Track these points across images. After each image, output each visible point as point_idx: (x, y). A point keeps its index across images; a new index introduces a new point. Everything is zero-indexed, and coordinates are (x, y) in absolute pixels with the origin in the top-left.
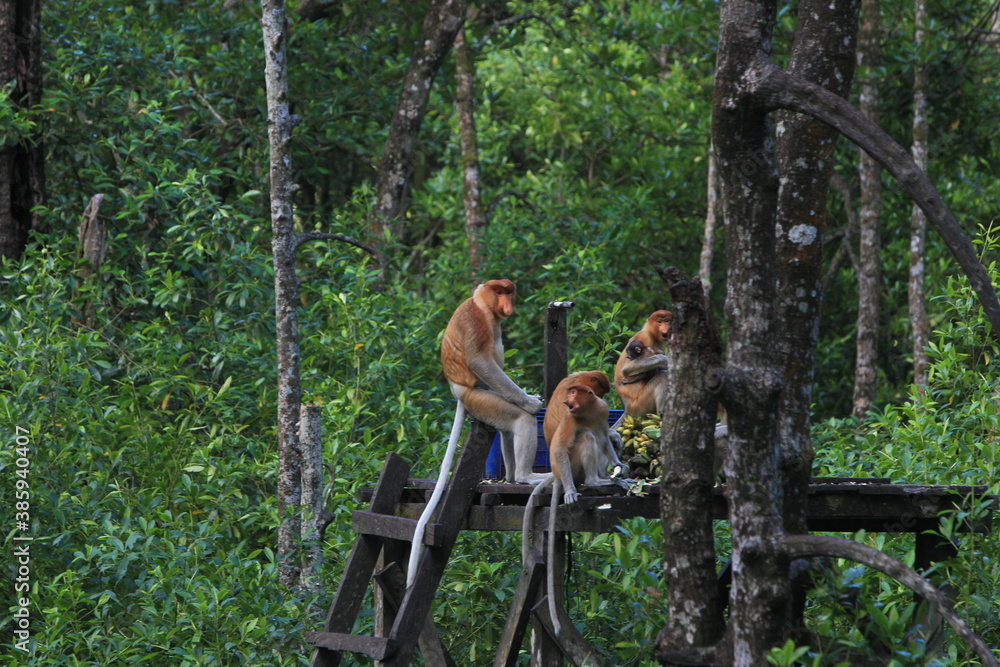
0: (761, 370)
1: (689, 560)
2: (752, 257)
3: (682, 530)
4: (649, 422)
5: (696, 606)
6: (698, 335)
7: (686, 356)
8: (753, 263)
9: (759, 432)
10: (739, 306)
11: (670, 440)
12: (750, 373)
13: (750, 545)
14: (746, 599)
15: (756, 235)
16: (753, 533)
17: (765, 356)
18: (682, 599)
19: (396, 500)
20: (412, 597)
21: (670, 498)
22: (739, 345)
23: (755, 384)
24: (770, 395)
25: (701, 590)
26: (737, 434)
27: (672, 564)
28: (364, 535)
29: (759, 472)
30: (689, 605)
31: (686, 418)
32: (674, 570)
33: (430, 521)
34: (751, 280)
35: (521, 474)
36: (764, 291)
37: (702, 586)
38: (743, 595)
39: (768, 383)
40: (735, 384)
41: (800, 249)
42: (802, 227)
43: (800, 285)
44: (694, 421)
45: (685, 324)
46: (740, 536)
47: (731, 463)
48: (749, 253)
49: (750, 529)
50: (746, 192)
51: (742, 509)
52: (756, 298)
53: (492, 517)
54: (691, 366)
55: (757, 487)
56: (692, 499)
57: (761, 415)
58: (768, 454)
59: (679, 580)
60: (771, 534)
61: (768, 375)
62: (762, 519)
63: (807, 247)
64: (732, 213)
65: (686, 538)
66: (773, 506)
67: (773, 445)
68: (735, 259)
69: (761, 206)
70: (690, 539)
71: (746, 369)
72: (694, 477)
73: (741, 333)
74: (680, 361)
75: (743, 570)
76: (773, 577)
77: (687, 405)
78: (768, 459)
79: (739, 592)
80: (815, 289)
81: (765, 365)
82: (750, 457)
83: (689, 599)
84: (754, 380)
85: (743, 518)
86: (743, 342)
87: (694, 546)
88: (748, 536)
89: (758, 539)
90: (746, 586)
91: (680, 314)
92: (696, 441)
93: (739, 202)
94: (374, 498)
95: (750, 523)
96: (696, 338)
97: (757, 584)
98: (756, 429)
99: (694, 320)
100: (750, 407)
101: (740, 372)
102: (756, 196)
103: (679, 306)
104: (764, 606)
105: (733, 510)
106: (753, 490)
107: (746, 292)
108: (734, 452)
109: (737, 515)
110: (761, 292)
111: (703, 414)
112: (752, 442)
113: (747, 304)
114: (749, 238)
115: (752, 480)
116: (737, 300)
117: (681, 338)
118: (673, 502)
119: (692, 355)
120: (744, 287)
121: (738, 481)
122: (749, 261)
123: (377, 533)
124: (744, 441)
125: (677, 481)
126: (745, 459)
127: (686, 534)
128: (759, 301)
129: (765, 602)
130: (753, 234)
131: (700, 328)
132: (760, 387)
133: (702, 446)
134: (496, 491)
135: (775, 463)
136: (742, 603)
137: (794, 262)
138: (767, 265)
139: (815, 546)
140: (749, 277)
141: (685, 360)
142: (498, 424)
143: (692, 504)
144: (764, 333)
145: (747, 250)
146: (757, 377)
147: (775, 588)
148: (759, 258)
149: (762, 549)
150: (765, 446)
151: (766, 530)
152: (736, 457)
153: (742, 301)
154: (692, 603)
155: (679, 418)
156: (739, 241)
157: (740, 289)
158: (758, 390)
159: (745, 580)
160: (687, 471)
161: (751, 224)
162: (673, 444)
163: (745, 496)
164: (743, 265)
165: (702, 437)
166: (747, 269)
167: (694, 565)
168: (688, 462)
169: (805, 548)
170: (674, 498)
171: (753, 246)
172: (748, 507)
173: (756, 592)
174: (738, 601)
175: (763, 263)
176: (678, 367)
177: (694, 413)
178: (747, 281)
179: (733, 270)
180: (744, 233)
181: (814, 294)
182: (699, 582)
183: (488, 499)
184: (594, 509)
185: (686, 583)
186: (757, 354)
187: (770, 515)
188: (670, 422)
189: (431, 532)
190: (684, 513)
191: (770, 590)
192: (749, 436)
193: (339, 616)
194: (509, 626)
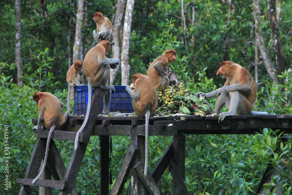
28: (41, 138)
53: (107, 130)
134: (108, 119)
184: (166, 126)
189: (81, 136)
193: (32, 172)
194: (120, 175)
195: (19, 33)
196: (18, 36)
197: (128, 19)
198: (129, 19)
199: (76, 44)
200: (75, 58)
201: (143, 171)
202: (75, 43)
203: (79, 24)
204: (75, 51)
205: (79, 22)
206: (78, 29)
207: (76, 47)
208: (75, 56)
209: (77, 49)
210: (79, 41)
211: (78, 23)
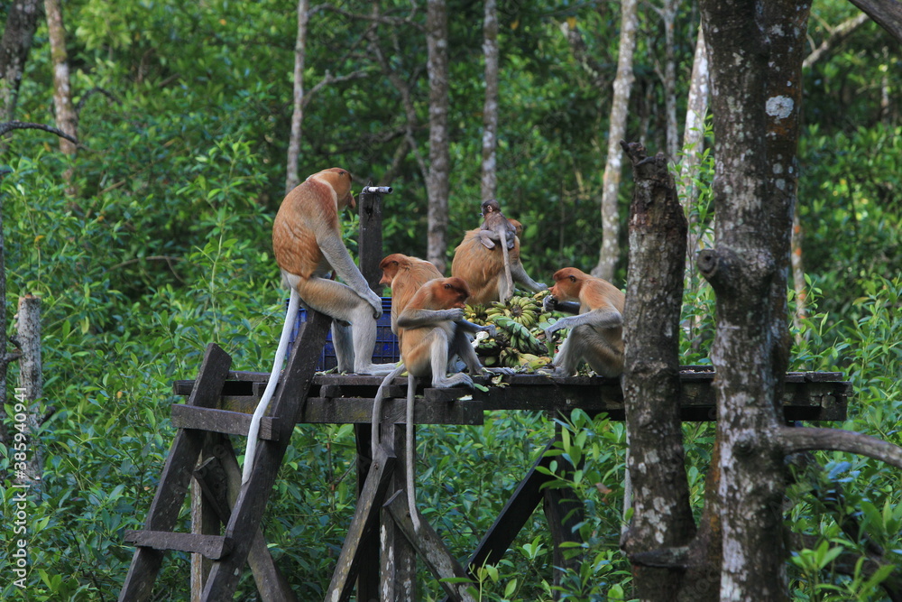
0: (754, 251)
1: (659, 455)
2: (744, 130)
3: (651, 423)
4: (493, 310)
5: (666, 504)
6: (665, 215)
7: (653, 238)
8: (746, 136)
9: (752, 318)
10: (730, 183)
11: (635, 327)
12: (742, 254)
13: (743, 438)
14: (738, 495)
15: (747, 106)
16: (746, 426)
17: (758, 236)
18: (651, 496)
19: (218, 392)
20: (248, 494)
21: (637, 389)
22: (731, 225)
23: (748, 267)
24: (764, 278)
25: (671, 487)
26: (729, 320)
27: (639, 458)
28: (187, 430)
29: (752, 361)
30: (658, 502)
31: (652, 304)
32: (642, 466)
33: (266, 414)
34: (743, 155)
35: (362, 366)
36: (757, 167)
37: (672, 482)
38: (735, 492)
39: (762, 265)
40: (728, 267)
41: (777, 122)
42: (779, 99)
43: (777, 161)
44: (661, 307)
45: (652, 204)
46: (731, 428)
47: (721, 351)
48: (741, 126)
49: (742, 421)
50: (738, 60)
51: (733, 399)
52: (748, 174)
53: (333, 410)
54: (657, 249)
55: (750, 375)
56: (661, 389)
57: (755, 300)
58: (761, 341)
59: (647, 475)
60: (766, 426)
61: (762, 257)
62: (756, 411)
63: (783, 120)
64: (722, 83)
65: (655, 431)
66: (767, 396)
67: (766, 331)
68: (725, 133)
69: (753, 76)
70: (660, 432)
71: (739, 250)
72: (663, 366)
73: (733, 212)
74: (645, 243)
75: (735, 465)
76: (769, 472)
77: (653, 290)
78: (761, 346)
79: (730, 488)
80: (792, 165)
81: (758, 246)
82: (743, 345)
83: (659, 496)
84: (747, 262)
85: (735, 410)
86: (735, 221)
87: (664, 439)
88: (740, 428)
89: (751, 431)
90: (738, 482)
91: (647, 193)
92: (663, 328)
93: (730, 71)
94: (195, 391)
95: (743, 415)
96: (663, 218)
97: (751, 480)
98: (750, 314)
99: (661, 199)
100: (743, 291)
101: (733, 254)
102: (748, 65)
103: (646, 184)
104: (759, 504)
105: (723, 401)
106: (745, 381)
107: (737, 168)
108: (724, 340)
109: (727, 406)
110: (753, 168)
111: (670, 299)
112: (745, 328)
113: (739, 181)
114: (740, 110)
115: (744, 369)
116: (728, 176)
117: (647, 219)
118: (641, 393)
119: (659, 236)
120: (736, 162)
121: (729, 370)
122: (741, 135)
123: (202, 428)
124: (737, 327)
125: (645, 370)
126: (737, 347)
127: (655, 427)
128: (752, 177)
129: (760, 499)
130: (745, 106)
131: (667, 208)
132: (754, 269)
133: (669, 333)
134: (336, 383)
135: (767, 350)
136: (733, 501)
137: (771, 137)
138: (760, 138)
139: (815, 439)
140: (741, 151)
141: (651, 242)
142: (334, 313)
143: (661, 395)
144: (757, 211)
145: (738, 122)
146: (750, 259)
147: (771, 484)
148: (752, 132)
149: (757, 442)
150: (759, 333)
151: (760, 422)
152: (727, 345)
153: (733, 178)
154: (662, 500)
155: (644, 304)
156: (729, 113)
157: (731, 164)
158: (752, 273)
159: (736, 476)
160: (655, 360)
161: (742, 96)
162: (636, 332)
163: (736, 387)
164: (734, 139)
165: (669, 324)
166: (739, 143)
167: (663, 460)
168: (656, 350)
169: (804, 442)
170: (641, 388)
171: (746, 119)
172: (741, 398)
173: (749, 489)
174: (728, 499)
175: (755, 136)
176: (643, 250)
177: (661, 298)
178: (738, 156)
179: (723, 144)
180: (735, 104)
181: (791, 170)
182: (669, 478)
183: (328, 390)
184: (456, 400)
185: (656, 478)
186: (750, 234)
187: (764, 406)
188: (634, 307)
189: (268, 425)
190: (653, 405)
191: (766, 486)
192: (742, 322)
193: (161, 514)
194: (356, 523)
195: (491, 131)
196: (490, 141)
197: (697, 100)
198: (699, 100)
199: (611, 165)
200: (608, 204)
201: (406, 513)
202: (609, 161)
203: (620, 111)
204: (609, 184)
205: (620, 103)
206: (616, 124)
207: (611, 172)
208: (608, 199)
209: (614, 178)
210: (620, 156)
211: (617, 106)
